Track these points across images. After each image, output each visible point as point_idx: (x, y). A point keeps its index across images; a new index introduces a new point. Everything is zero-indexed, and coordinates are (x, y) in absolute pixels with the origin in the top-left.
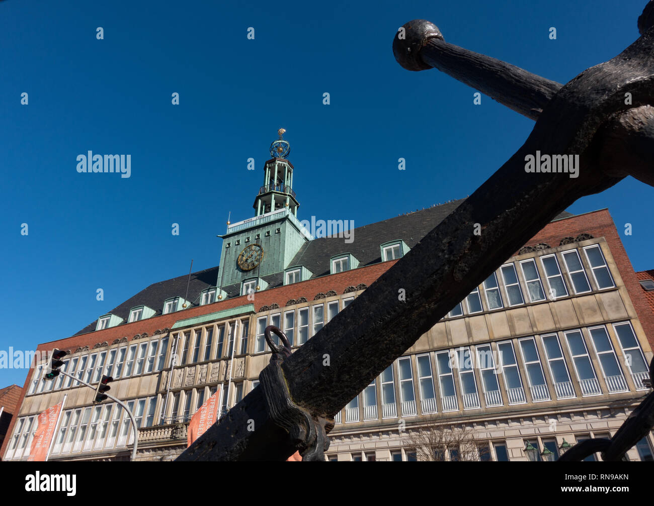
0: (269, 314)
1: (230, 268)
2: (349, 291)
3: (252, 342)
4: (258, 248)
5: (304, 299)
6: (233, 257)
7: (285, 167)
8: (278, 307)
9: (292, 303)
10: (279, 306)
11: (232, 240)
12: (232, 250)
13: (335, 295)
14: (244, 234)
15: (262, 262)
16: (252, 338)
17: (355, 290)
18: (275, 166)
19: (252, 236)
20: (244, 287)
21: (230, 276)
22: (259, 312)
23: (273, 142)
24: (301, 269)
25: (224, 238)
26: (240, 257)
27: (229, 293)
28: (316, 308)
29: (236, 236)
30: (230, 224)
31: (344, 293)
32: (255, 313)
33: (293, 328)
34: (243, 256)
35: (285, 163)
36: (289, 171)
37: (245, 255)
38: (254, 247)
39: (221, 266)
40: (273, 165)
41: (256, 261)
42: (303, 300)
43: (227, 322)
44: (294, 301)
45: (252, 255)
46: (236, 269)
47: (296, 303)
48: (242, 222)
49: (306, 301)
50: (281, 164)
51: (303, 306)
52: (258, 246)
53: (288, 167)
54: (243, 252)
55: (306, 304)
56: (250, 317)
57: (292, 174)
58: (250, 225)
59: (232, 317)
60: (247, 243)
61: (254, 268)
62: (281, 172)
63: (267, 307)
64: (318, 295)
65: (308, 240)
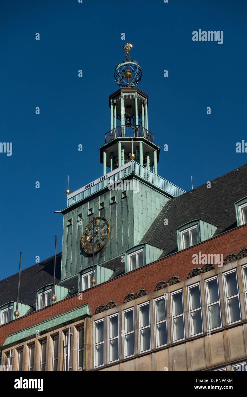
0: (106, 316)
1: (73, 254)
2: (194, 275)
3: (89, 354)
4: (103, 222)
5: (144, 291)
6: (76, 237)
7: (134, 100)
8: (115, 306)
9: (130, 298)
10: (116, 304)
11: (73, 215)
12: (74, 228)
13: (178, 282)
14: (86, 205)
15: (110, 241)
16: (89, 349)
17: (200, 272)
18: (120, 101)
19: (95, 206)
20: (83, 280)
21: (75, 263)
22: (95, 313)
23: (117, 66)
24: (144, 248)
25: (64, 213)
26: (83, 237)
27: (71, 289)
28: (158, 302)
29: (77, 209)
30: (70, 193)
31: (188, 278)
32: (90, 316)
33: (133, 332)
34: (87, 235)
35: (133, 94)
36: (141, 103)
37: (89, 234)
38: (98, 222)
39: (64, 251)
40: (117, 99)
41: (102, 240)
42: (143, 293)
43: (60, 330)
44: (132, 295)
45: (97, 233)
46: (81, 254)
47: (135, 298)
48: (83, 189)
49: (146, 294)
50: (129, 96)
51: (142, 301)
52: (103, 219)
53: (138, 98)
54: (87, 229)
55: (145, 298)
56: (85, 322)
57: (146, 106)
58: (92, 191)
59: (65, 324)
60: (91, 216)
61: (101, 250)
62: (129, 106)
63: (103, 307)
64: (158, 284)
65: (172, 197)
